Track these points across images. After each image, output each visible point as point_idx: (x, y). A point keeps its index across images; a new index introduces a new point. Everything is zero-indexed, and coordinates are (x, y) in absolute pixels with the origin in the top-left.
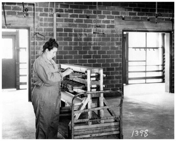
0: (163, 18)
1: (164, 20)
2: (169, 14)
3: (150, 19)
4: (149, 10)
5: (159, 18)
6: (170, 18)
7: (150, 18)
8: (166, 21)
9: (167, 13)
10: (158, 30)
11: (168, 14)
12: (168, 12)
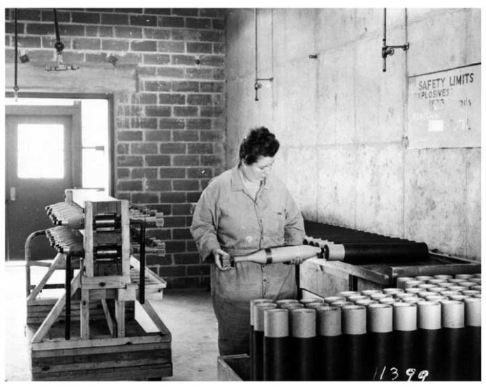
0: (80, 52)
1: (85, 60)
2: (102, 39)
3: (29, 56)
4: (26, 26)
5: (66, 53)
6: (104, 55)
7: (30, 52)
8: (88, 63)
9: (95, 36)
10: (61, 91)
11: (99, 40)
12: (98, 34)
